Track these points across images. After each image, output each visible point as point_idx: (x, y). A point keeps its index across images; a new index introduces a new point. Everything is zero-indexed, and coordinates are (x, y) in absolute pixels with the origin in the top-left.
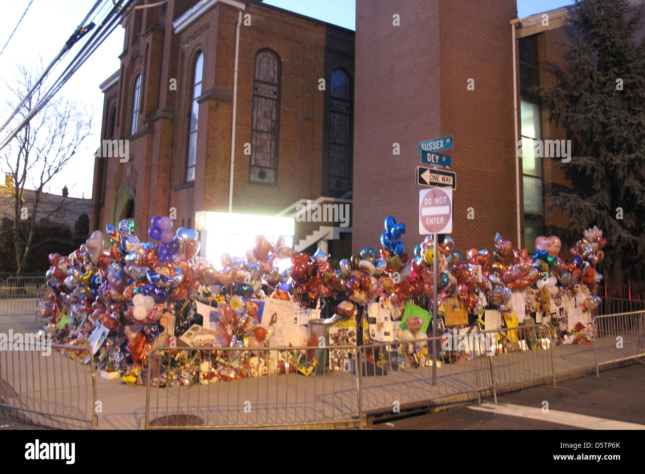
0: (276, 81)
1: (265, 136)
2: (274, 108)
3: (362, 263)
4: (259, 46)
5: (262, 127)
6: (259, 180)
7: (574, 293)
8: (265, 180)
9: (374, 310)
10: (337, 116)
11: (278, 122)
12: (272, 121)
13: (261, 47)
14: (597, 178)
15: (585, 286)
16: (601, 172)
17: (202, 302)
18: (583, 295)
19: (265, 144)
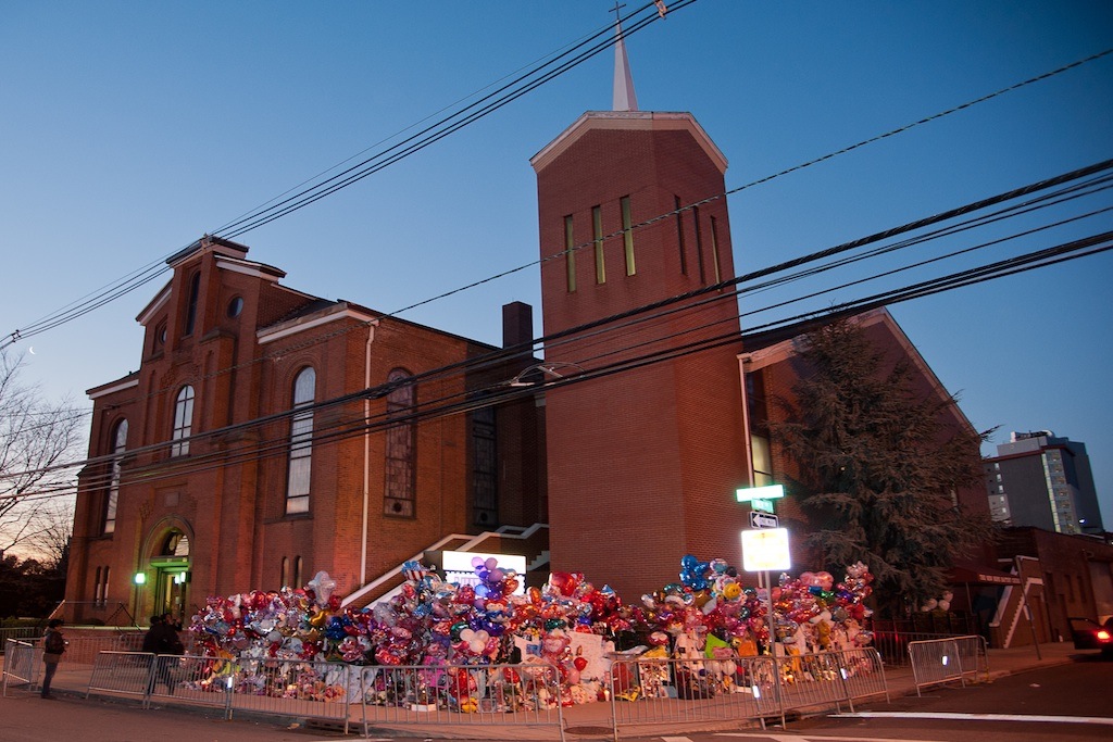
0: (410, 402)
1: (399, 464)
2: (409, 433)
3: (669, 598)
4: (391, 365)
5: (396, 454)
6: (394, 512)
7: (846, 628)
8: (401, 513)
9: (682, 641)
10: (481, 441)
11: (414, 448)
12: (408, 447)
13: (394, 366)
14: (854, 514)
15: (855, 621)
16: (858, 508)
17: (519, 636)
18: (854, 630)
19: (400, 473)
